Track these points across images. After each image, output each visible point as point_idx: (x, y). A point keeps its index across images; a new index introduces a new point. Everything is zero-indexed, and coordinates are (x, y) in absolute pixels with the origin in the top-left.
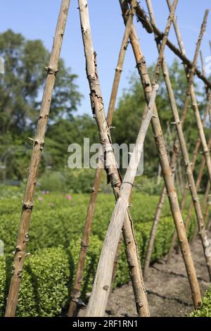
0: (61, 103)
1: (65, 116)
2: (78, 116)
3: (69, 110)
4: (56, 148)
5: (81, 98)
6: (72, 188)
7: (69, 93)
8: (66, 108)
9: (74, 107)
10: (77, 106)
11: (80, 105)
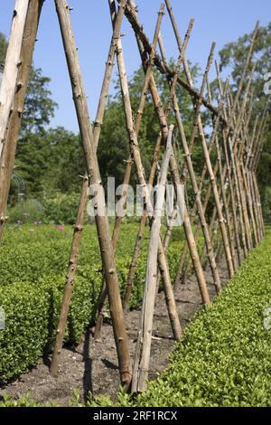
0: (29, 113)
1: (34, 130)
2: (51, 130)
3: (39, 122)
4: (23, 169)
5: (55, 108)
6: (53, 218)
7: (39, 100)
8: (36, 119)
9: (45, 119)
10: (50, 118)
11: (53, 116)
